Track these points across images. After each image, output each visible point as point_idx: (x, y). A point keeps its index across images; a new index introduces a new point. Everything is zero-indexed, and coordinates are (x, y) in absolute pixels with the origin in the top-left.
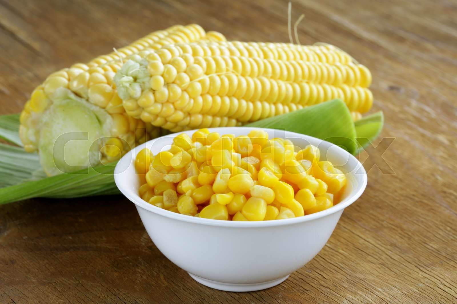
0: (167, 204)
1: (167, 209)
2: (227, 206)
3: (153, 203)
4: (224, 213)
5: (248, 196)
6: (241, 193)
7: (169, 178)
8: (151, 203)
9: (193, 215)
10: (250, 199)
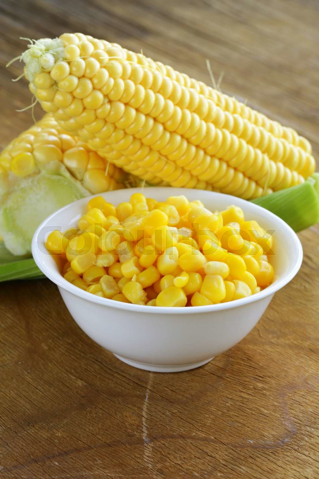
0: (109, 292)
1: (111, 298)
2: (184, 289)
3: (94, 292)
4: (183, 297)
5: (203, 275)
6: (197, 272)
7: (102, 262)
8: (91, 293)
9: (146, 303)
10: (206, 277)
